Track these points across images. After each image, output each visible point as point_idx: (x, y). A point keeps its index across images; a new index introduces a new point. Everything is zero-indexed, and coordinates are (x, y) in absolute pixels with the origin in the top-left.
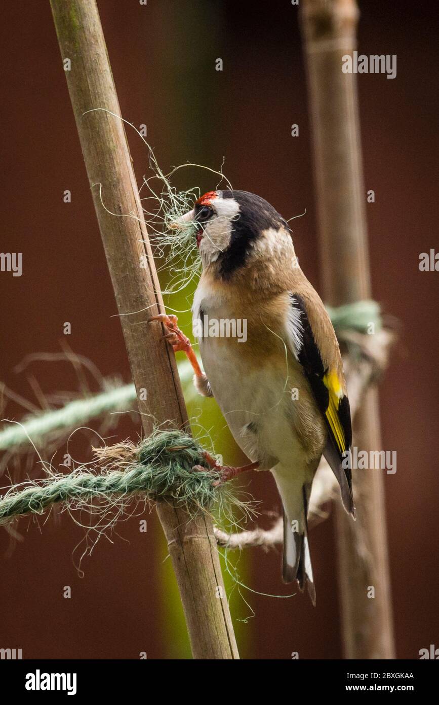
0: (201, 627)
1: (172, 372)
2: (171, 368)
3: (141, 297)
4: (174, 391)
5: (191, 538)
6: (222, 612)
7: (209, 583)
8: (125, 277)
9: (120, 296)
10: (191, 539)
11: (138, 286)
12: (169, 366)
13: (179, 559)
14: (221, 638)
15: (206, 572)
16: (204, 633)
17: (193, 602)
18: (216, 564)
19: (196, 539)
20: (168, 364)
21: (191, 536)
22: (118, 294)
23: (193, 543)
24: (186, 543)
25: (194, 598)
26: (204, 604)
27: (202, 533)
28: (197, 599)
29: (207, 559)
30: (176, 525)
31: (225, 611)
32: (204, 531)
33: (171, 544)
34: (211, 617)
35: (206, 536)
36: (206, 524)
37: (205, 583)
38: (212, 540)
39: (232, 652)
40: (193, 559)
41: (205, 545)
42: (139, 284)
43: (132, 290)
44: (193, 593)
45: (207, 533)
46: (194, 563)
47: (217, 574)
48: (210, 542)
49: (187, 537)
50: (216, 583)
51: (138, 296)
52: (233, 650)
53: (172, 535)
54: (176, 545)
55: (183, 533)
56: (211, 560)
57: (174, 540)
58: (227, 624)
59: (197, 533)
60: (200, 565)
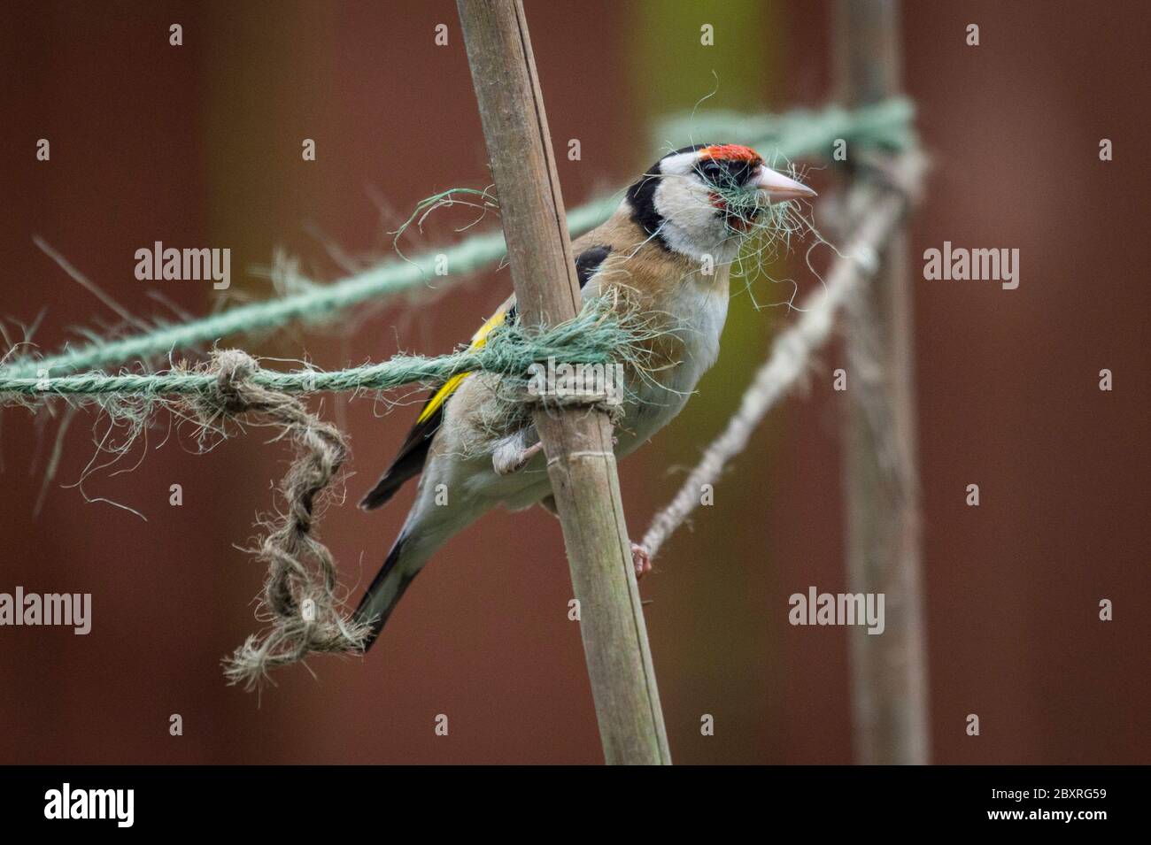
0: (592, 583)
1: (558, 221)
2: (557, 216)
3: (516, 114)
4: (561, 247)
5: (581, 456)
6: (621, 561)
7: (604, 520)
8: (496, 85)
9: (487, 113)
10: (580, 459)
11: (512, 98)
13: (563, 485)
14: (620, 598)
15: (601, 505)
16: (596, 590)
17: (582, 547)
18: (615, 494)
19: (589, 458)
20: (553, 208)
21: (580, 453)
22: (484, 109)
23: (584, 463)
24: (574, 462)
25: (583, 541)
26: (597, 550)
27: (596, 450)
28: (588, 542)
29: (602, 486)
30: (560, 437)
31: (626, 560)
32: (599, 447)
33: (552, 464)
34: (607, 568)
35: (601, 453)
36: (601, 437)
37: (598, 519)
38: (609, 459)
39: (634, 617)
40: (584, 485)
41: (600, 467)
42: (514, 96)
43: (503, 104)
44: (582, 534)
45: (603, 449)
46: (583, 491)
47: (616, 507)
48: (607, 463)
49: (574, 455)
50: (614, 520)
51: (512, 113)
52: (637, 615)
53: (553, 452)
54: (558, 465)
55: (569, 448)
56: (607, 487)
57: (557, 459)
58: (630, 578)
59: (589, 449)
60: (592, 494)
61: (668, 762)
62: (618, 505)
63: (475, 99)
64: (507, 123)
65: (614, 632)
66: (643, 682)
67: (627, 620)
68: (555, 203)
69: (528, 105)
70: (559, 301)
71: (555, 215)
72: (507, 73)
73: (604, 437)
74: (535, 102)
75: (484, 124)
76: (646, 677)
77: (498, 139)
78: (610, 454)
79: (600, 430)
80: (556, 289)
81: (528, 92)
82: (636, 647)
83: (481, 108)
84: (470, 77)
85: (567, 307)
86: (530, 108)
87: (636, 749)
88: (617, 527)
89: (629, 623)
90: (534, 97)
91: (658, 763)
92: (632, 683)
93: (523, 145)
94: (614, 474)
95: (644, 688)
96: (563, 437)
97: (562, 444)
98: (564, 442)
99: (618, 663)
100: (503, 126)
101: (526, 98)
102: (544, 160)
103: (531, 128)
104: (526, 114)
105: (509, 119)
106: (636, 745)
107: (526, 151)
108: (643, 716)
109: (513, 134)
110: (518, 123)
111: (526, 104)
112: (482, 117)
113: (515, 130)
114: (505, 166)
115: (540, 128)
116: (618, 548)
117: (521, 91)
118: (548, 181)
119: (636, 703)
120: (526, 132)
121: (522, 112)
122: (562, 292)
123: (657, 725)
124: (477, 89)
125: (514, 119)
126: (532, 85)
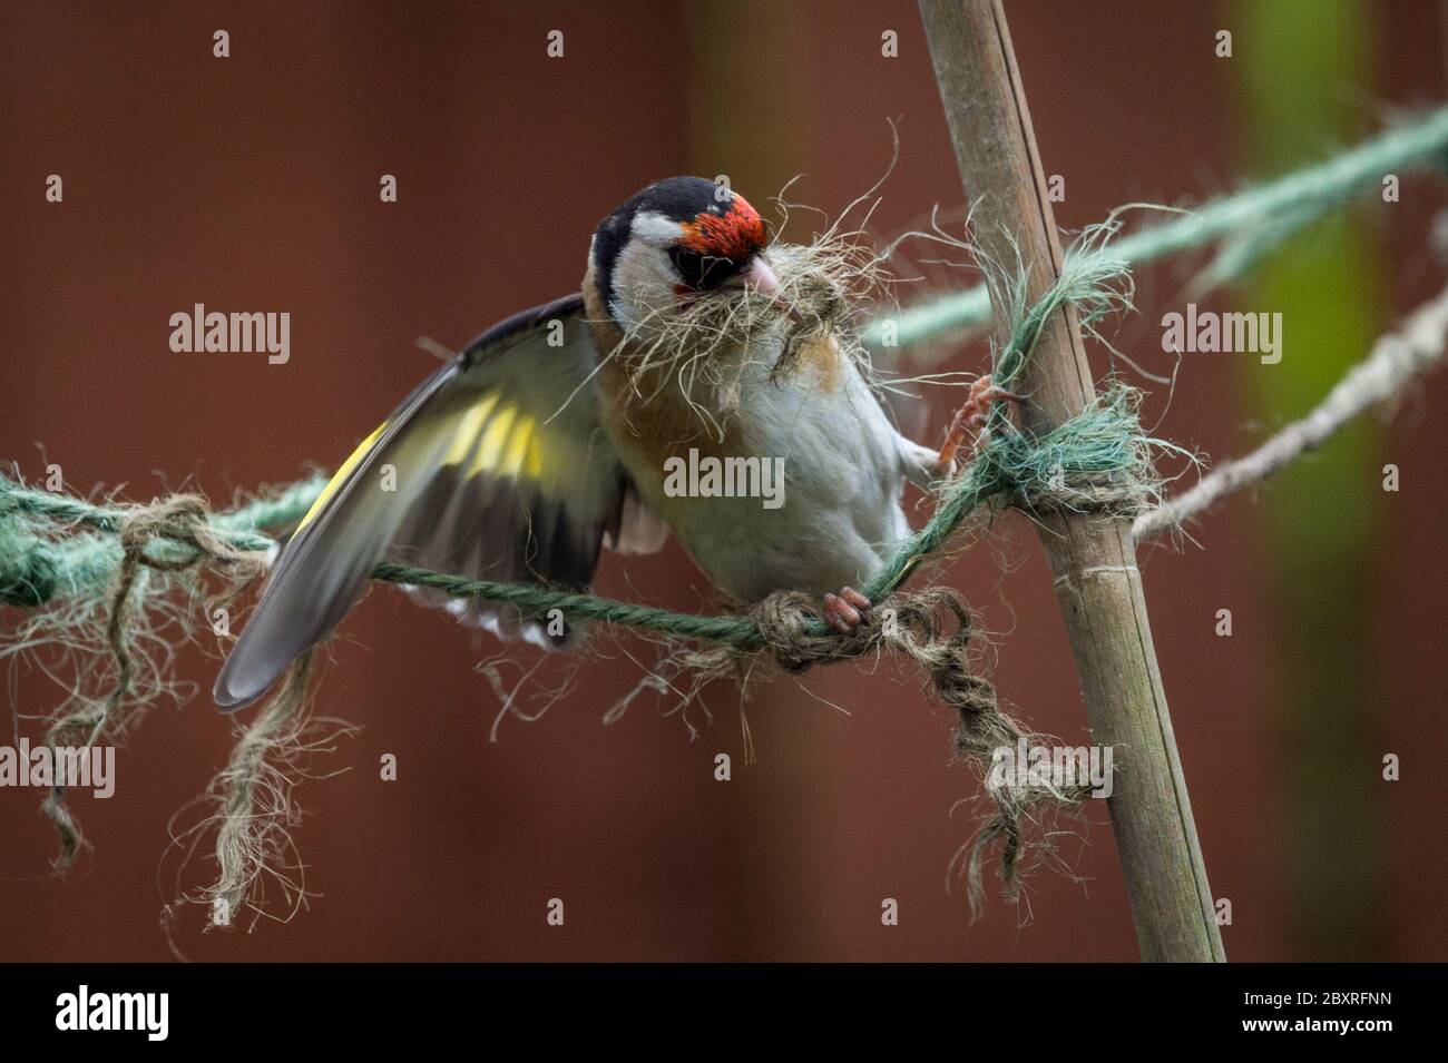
2: (1055, 271)
3: (999, 144)
5: (1096, 573)
6: (1152, 704)
7: (1129, 653)
8: (972, 108)
9: (962, 144)
10: (1095, 577)
11: (994, 124)
12: (1051, 265)
13: (1075, 609)
14: (1152, 749)
15: (1124, 633)
17: (1101, 687)
18: (1141, 618)
19: (1106, 574)
20: (1050, 262)
21: (1096, 569)
22: (958, 139)
23: (1100, 582)
24: (1088, 581)
25: (1102, 679)
26: (1120, 690)
27: (1115, 564)
28: (1109, 680)
29: (1124, 609)
30: (1069, 549)
31: (1158, 702)
32: (1119, 559)
33: (1060, 583)
34: (1134, 713)
35: (1122, 568)
36: (1121, 547)
37: (1121, 651)
38: (1132, 575)
39: (1171, 773)
40: (1101, 609)
41: (1121, 586)
42: (996, 121)
43: (982, 131)
44: (1102, 670)
45: (1124, 563)
46: (1101, 617)
47: (1142, 635)
48: (1129, 579)
49: (1088, 571)
50: (1141, 653)
51: (994, 142)
52: (1174, 770)
53: (1061, 568)
54: (1068, 584)
55: (1081, 563)
56: (1132, 612)
57: (1066, 577)
58: (1163, 725)
59: (1106, 563)
60: (1112, 619)
61: (1222, 959)
62: (1146, 633)
63: (946, 128)
64: (988, 157)
65: (1146, 792)
66: (1186, 854)
67: (1162, 776)
68: (1051, 255)
69: (1014, 131)
70: (1062, 378)
71: (1052, 268)
72: (985, 93)
73: (1125, 547)
74: (1022, 128)
75: (959, 158)
76: (1189, 849)
77: (977, 177)
78: (1133, 569)
79: (1119, 538)
80: (1057, 362)
81: (1013, 117)
82: (1175, 811)
83: (955, 138)
84: (940, 98)
85: (1072, 385)
86: (1016, 137)
87: (1180, 939)
88: (1145, 660)
89: (1165, 780)
90: (1021, 122)
91: (1208, 960)
92: (1172, 857)
93: (1009, 183)
94: (1139, 592)
95: (1187, 863)
96: (1073, 549)
97: (1072, 559)
98: (1074, 555)
99: (1154, 831)
100: (983, 160)
101: (1011, 123)
102: (1036, 201)
103: (1018, 162)
104: (1012, 143)
105: (990, 150)
106: (1180, 935)
107: (1012, 191)
108: (1186, 897)
109: (996, 168)
110: (1002, 155)
111: (1010, 130)
112: (956, 150)
113: (998, 164)
114: (987, 209)
115: (1030, 161)
116: (1147, 687)
117: (1004, 114)
118: (1042, 226)
119: (1177, 881)
120: (1013, 166)
121: (1007, 141)
122: (1066, 366)
123: (1205, 908)
124: (949, 114)
125: (997, 151)
126: (1018, 107)
